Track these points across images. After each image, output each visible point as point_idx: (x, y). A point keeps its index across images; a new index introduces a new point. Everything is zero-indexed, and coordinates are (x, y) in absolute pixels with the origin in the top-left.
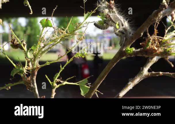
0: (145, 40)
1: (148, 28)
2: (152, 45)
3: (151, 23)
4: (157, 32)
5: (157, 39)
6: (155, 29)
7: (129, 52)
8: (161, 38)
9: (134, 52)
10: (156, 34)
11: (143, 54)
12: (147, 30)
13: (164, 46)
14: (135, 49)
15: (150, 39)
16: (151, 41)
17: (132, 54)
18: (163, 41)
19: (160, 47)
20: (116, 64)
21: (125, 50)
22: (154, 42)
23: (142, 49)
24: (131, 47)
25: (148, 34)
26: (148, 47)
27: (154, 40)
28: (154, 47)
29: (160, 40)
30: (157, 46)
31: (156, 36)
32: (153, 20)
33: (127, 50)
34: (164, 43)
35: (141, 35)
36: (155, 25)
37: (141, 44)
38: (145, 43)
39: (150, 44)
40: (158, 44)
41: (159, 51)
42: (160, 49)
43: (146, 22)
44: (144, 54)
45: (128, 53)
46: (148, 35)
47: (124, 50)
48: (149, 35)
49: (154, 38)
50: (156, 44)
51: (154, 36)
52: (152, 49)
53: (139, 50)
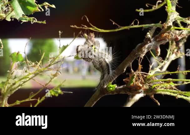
0: (128, 76)
1: (132, 62)
2: (136, 81)
3: (135, 58)
4: (141, 67)
5: (141, 74)
6: (139, 64)
7: (111, 89)
8: (145, 74)
9: (116, 89)
10: (140, 70)
11: (126, 91)
12: (130, 65)
13: (148, 82)
14: (118, 86)
15: (134, 75)
16: (135, 77)
17: (114, 91)
18: (148, 77)
19: (145, 84)
20: (96, 103)
21: (107, 87)
22: (138, 78)
23: (125, 85)
24: (113, 84)
25: (132, 69)
26: (132, 84)
27: (138, 76)
28: (138, 84)
29: (145, 76)
30: (141, 83)
31: (140, 71)
32: (137, 54)
33: (109, 86)
34: (149, 80)
35: (124, 70)
36: (139, 60)
37: (124, 80)
38: (128, 79)
39: (134, 80)
40: (143, 80)
41: (144, 88)
42: (145, 86)
43: (129, 56)
44: (128, 91)
45: (109, 90)
46: (131, 71)
47: (105, 87)
48: (133, 71)
49: (138, 73)
50: (140, 80)
51: (138, 71)
52: (136, 86)
53: (122, 87)
